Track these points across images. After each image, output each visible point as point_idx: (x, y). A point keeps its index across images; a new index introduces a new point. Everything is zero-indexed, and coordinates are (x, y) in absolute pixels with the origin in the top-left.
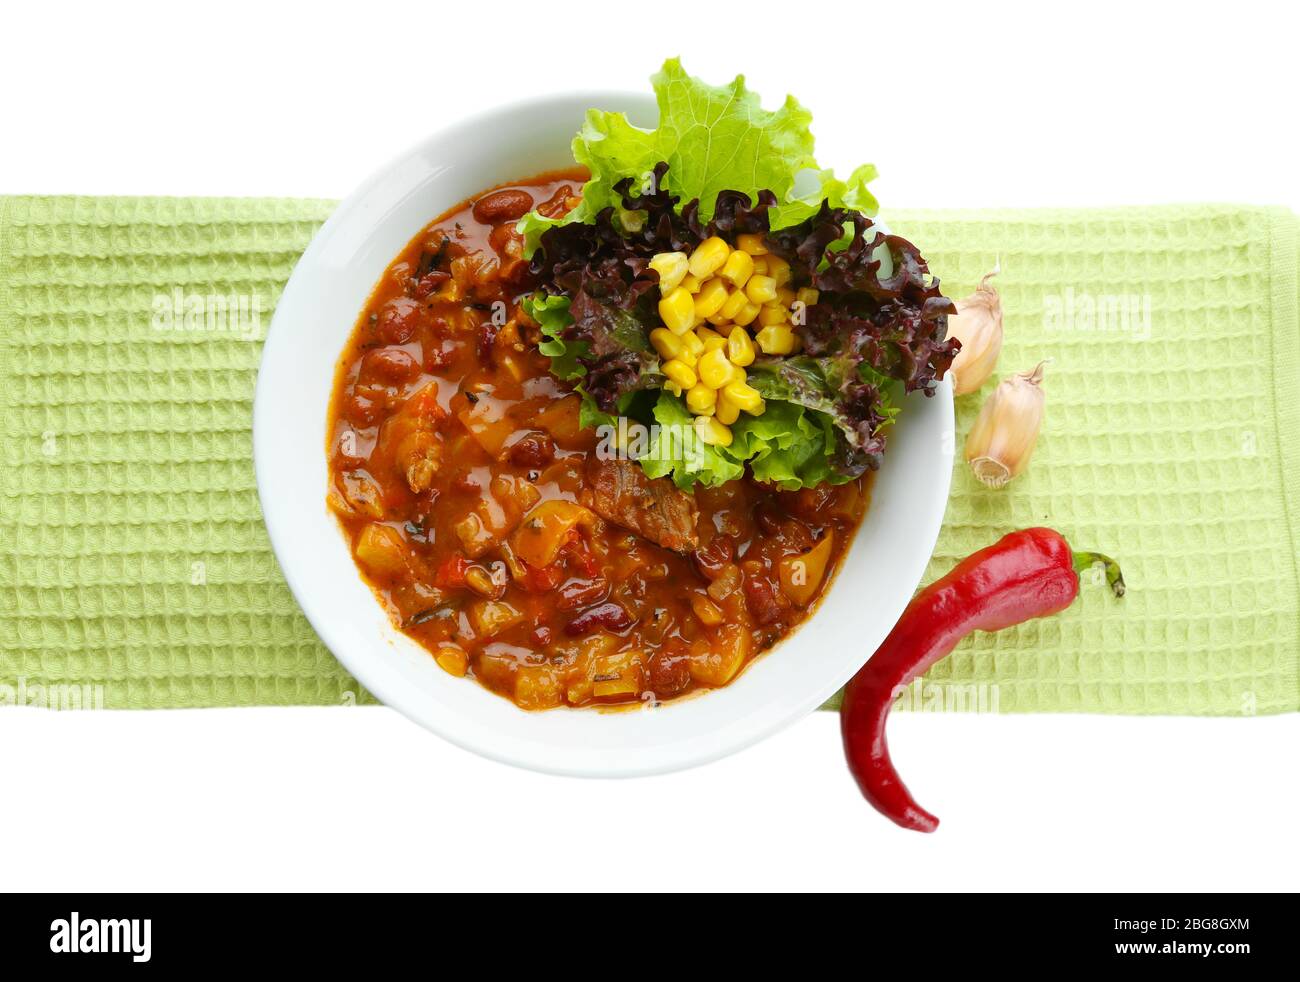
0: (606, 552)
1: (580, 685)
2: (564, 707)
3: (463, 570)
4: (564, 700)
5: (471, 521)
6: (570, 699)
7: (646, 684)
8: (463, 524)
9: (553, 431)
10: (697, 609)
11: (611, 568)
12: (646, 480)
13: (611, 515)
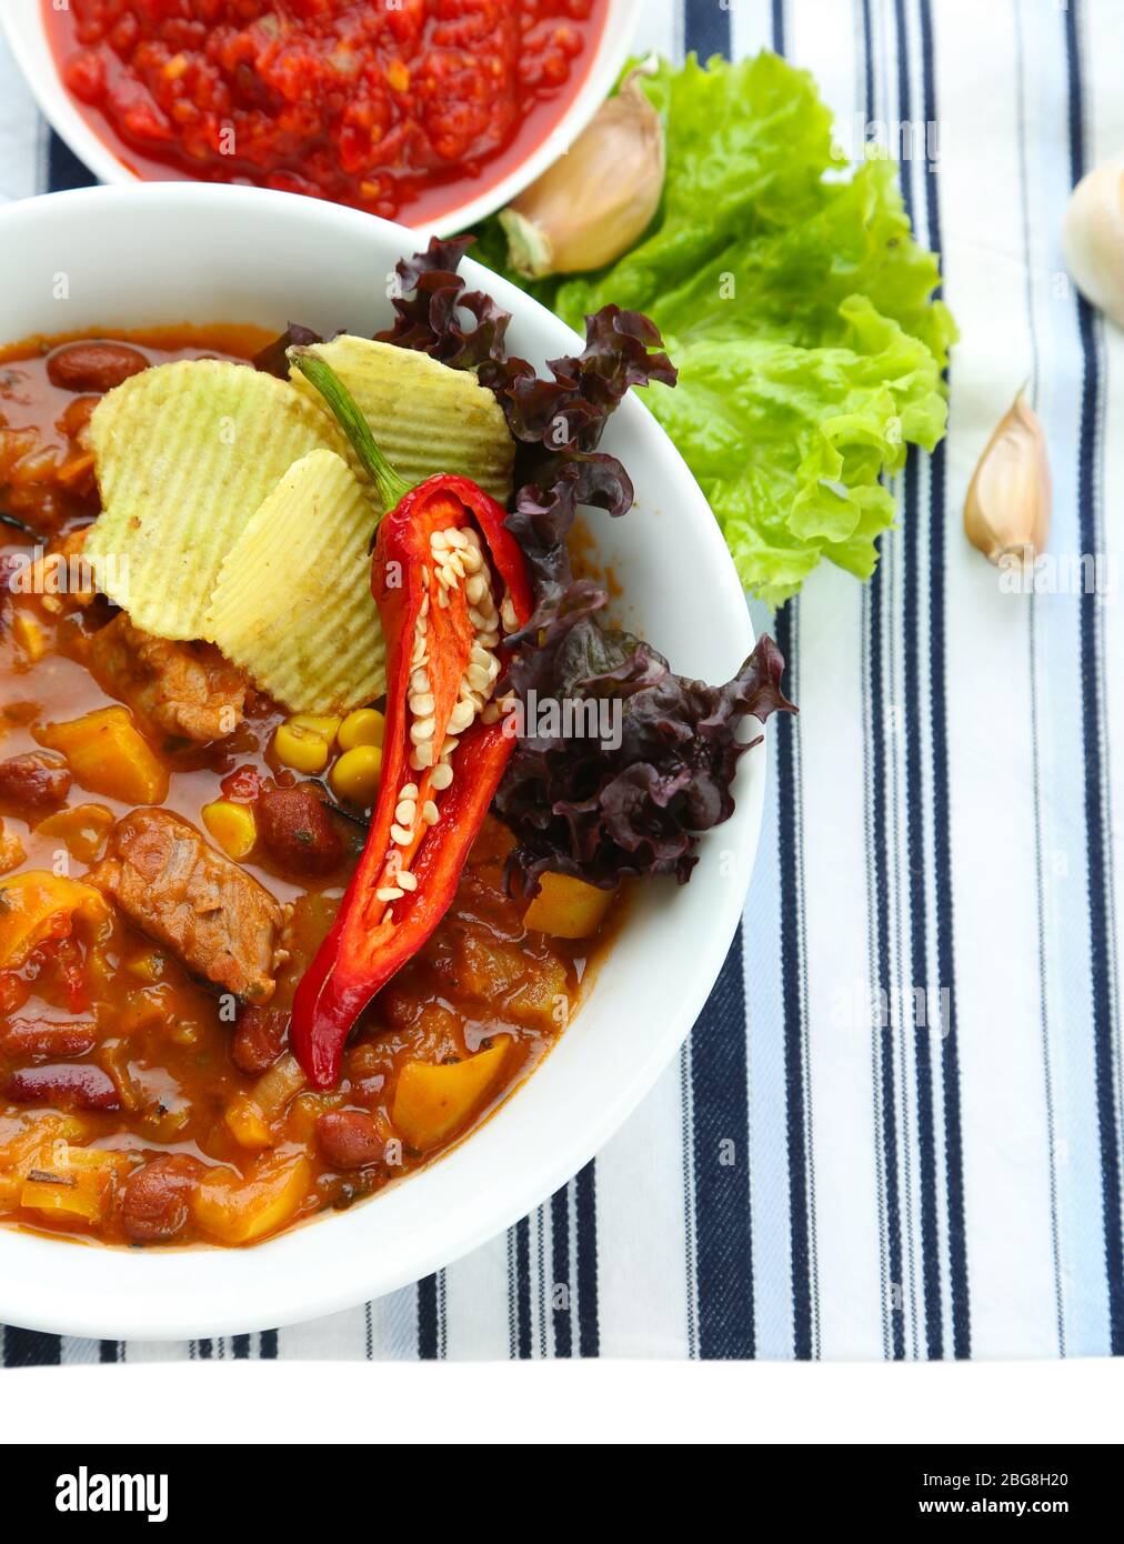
0: (110, 976)
7: (115, 1209)
10: (231, 1114)
11: (111, 1008)
12: (215, 871)
13: (138, 908)
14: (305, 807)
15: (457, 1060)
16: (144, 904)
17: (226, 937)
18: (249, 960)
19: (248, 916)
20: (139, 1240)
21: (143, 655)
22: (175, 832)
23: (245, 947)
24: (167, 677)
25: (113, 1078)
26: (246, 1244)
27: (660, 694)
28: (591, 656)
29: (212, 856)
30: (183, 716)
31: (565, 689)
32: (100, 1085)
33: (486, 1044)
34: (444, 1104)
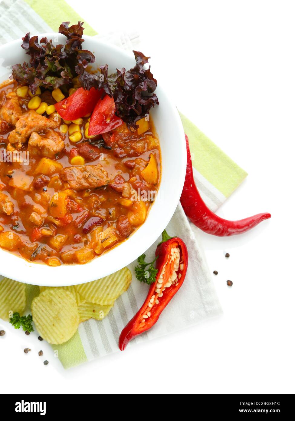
0: (82, 201)
1: (98, 247)
2: (96, 256)
3: (39, 231)
4: (95, 255)
5: (33, 214)
6: (97, 253)
7: (119, 235)
8: (31, 217)
9: (43, 172)
10: (123, 204)
12: (83, 169)
13: (77, 186)
14: (87, 147)
15: (148, 164)
16: (77, 185)
17: (95, 178)
18: (102, 178)
19: (95, 171)
20: (127, 237)
21: (39, 145)
22: (70, 170)
23: (99, 176)
24: (46, 146)
25: (98, 216)
26: (144, 222)
27: (127, 76)
28: (110, 82)
29: (79, 168)
30: (55, 149)
31: (112, 90)
32: (96, 219)
33: (149, 158)
34: (152, 173)
